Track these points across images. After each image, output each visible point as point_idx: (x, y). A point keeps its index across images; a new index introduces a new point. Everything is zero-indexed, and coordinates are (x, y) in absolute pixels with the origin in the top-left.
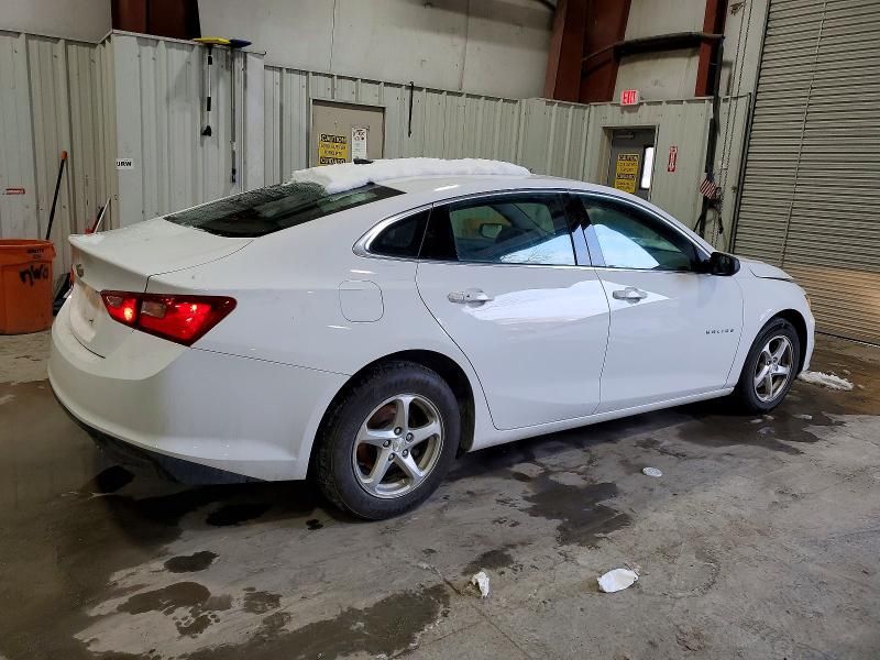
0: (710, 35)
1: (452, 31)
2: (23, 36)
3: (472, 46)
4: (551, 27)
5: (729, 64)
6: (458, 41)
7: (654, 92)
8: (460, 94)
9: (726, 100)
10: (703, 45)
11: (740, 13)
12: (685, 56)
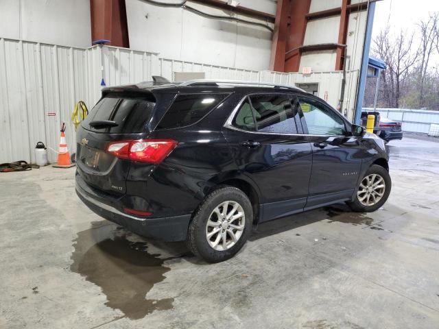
0: (341, 45)
1: (231, 41)
2: (55, 46)
3: (239, 48)
4: (271, 39)
5: (350, 57)
6: (233, 45)
7: (317, 69)
8: (235, 69)
9: (348, 72)
10: (338, 49)
11: (353, 35)
12: (330, 53)
